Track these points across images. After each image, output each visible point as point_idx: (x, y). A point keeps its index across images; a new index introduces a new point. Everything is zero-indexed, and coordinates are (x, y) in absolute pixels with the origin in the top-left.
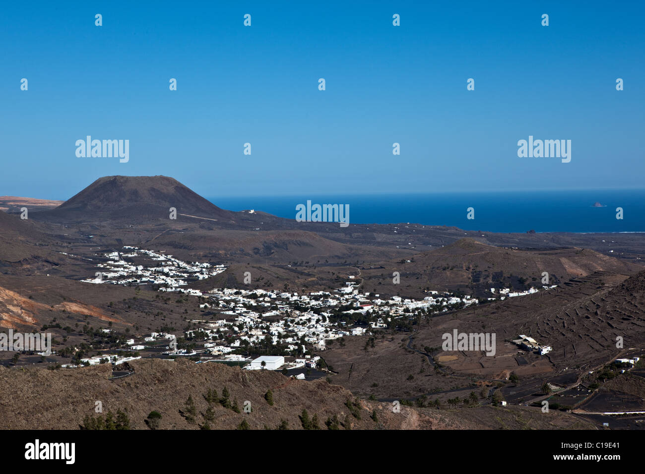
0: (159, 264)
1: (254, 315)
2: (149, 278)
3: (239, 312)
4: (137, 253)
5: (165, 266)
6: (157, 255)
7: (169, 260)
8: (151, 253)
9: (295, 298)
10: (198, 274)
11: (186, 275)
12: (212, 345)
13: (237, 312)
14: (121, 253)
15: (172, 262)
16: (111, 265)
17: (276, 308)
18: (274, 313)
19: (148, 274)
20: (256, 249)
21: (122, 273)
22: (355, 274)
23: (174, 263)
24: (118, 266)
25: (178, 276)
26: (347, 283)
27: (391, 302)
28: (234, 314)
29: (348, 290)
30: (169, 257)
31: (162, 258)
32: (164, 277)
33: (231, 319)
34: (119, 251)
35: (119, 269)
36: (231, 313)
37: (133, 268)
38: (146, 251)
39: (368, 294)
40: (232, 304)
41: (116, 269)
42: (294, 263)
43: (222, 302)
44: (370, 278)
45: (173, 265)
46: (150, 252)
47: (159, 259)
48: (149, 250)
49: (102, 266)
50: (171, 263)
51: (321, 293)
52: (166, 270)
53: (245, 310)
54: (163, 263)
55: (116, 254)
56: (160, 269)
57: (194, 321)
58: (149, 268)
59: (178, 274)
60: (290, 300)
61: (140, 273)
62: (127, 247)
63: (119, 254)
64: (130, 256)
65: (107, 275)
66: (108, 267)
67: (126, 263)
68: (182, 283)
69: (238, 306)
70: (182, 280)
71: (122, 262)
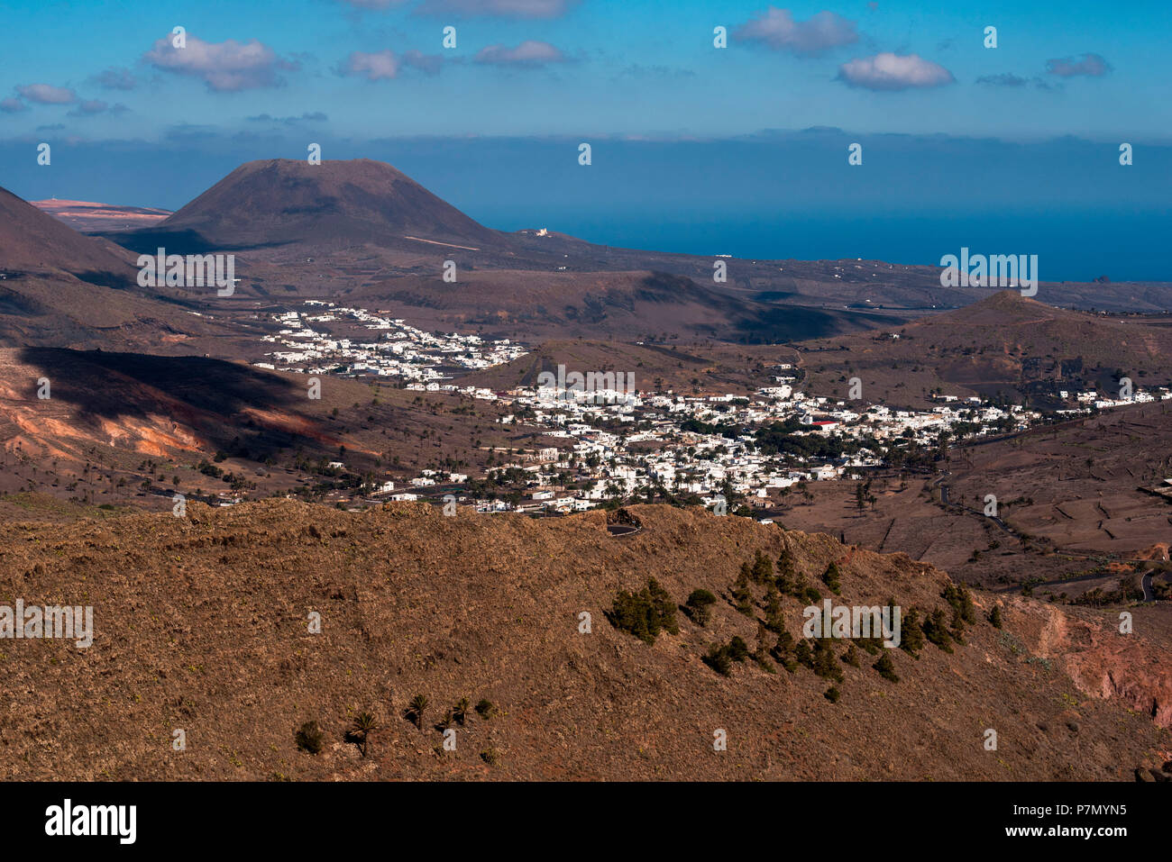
0: (380, 337)
1: (608, 439)
2: (367, 365)
3: (577, 432)
4: (336, 314)
5: (393, 341)
6: (375, 319)
7: (400, 329)
8: (362, 315)
9: (680, 407)
10: (460, 358)
11: (437, 359)
12: (547, 496)
13: (573, 433)
14: (304, 315)
15: (406, 332)
16: (291, 339)
17: (648, 426)
18: (644, 435)
19: (362, 356)
20: (569, 307)
21: (313, 353)
22: (793, 361)
23: (411, 334)
24: (302, 340)
25: (422, 361)
26: (778, 379)
27: (872, 417)
28: (568, 436)
29: (784, 391)
30: (399, 322)
31: (384, 324)
32: (395, 363)
33: (566, 446)
34: (299, 310)
35: (306, 346)
36: (562, 434)
37: (332, 345)
38: (352, 310)
39: (822, 400)
40: (561, 418)
41: (301, 346)
42: (649, 337)
43: (541, 412)
44: (822, 369)
45: (408, 339)
46: (361, 313)
47: (379, 327)
48: (357, 309)
49: (272, 340)
50: (403, 335)
51: (729, 397)
52: (397, 348)
53: (588, 428)
54: (389, 335)
55: (294, 315)
56: (385, 346)
57: (498, 449)
58: (362, 345)
59: (422, 356)
60: (671, 410)
61: (347, 353)
62: (312, 302)
63: (299, 315)
64: (321, 319)
65: (285, 356)
66: (284, 341)
67: (317, 334)
68: (433, 374)
69: (572, 419)
70: (434, 369)
71: (309, 333)
